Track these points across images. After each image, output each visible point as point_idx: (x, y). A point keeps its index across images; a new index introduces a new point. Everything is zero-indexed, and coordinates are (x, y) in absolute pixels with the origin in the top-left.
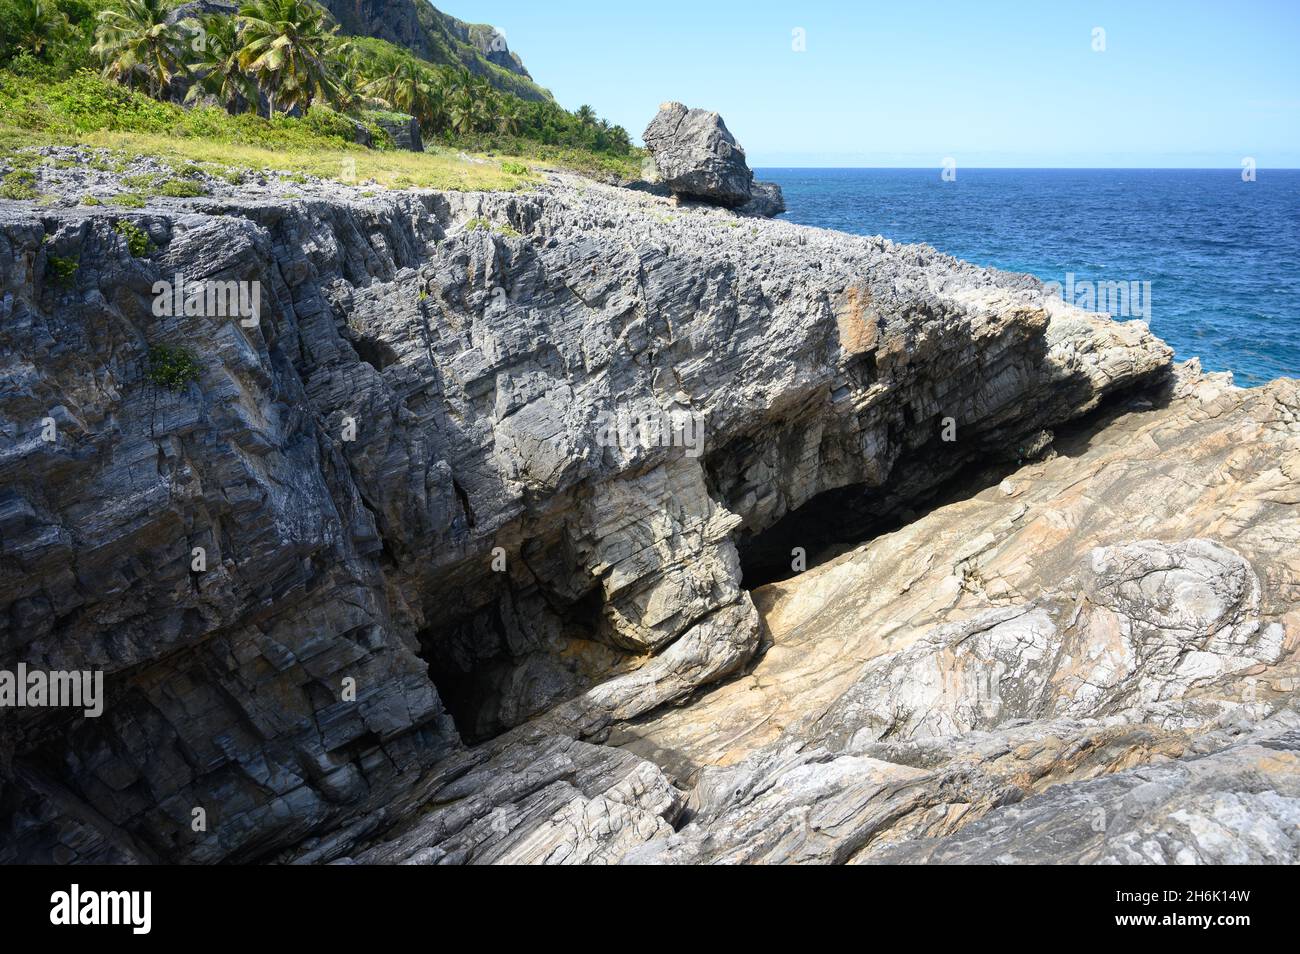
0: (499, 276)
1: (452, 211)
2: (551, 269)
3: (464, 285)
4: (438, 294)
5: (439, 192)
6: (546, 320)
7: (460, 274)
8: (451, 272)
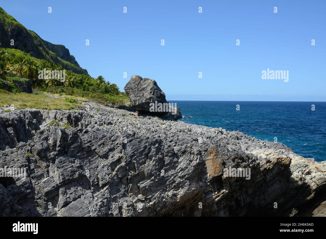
0: (63, 145)
1: (43, 117)
2: (85, 142)
3: (47, 149)
4: (35, 153)
5: (38, 110)
6: (82, 164)
7: (45, 145)
8: (42, 144)
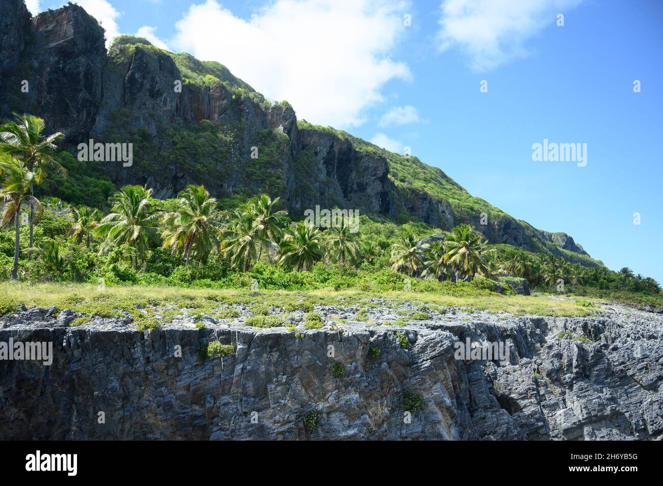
0: (581, 366)
1: (549, 327)
2: (616, 364)
3: (560, 370)
4: (544, 374)
5: (541, 317)
6: (615, 395)
7: (557, 364)
8: (552, 362)
